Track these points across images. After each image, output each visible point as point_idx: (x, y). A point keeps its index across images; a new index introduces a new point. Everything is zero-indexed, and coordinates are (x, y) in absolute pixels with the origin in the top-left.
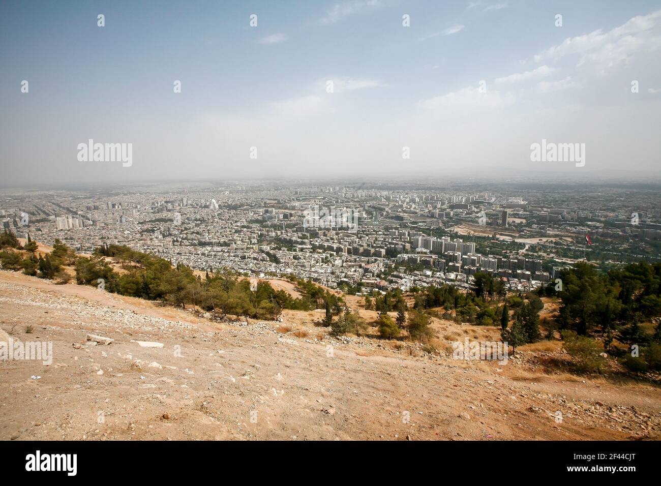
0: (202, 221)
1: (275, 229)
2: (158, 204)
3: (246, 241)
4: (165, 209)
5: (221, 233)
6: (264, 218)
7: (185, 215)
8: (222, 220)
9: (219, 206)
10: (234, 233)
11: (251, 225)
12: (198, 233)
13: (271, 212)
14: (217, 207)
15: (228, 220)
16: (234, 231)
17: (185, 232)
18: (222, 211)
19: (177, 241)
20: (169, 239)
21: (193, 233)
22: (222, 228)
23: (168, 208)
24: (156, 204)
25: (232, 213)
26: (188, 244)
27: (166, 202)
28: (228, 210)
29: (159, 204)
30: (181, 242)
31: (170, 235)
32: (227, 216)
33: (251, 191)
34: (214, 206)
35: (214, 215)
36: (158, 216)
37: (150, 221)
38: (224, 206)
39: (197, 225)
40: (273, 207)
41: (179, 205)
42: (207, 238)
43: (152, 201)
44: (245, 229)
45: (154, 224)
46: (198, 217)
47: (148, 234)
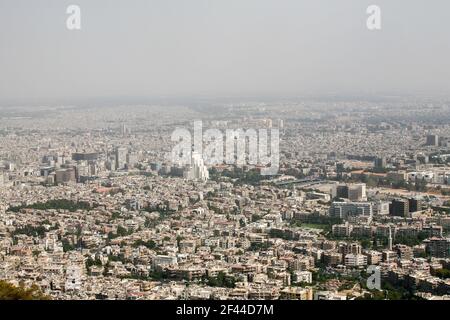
0: (165, 211)
1: (365, 245)
2: (56, 161)
3: (281, 274)
4: (73, 174)
5: (212, 248)
6: (334, 211)
7: (120, 194)
8: (218, 211)
9: (212, 171)
10: (249, 249)
11: (296, 230)
12: (151, 245)
13: (357, 194)
14: (205, 174)
15: (235, 212)
16: (247, 244)
17: (119, 239)
18: (218, 186)
19: (98, 263)
20: (77, 255)
21: (139, 243)
22: (216, 233)
23: (81, 174)
24: (53, 162)
25: (246, 193)
26: (124, 272)
27: (77, 157)
28: (235, 184)
29: (60, 159)
30: (107, 266)
31: (82, 245)
32: (230, 200)
33: (300, 131)
34: (198, 173)
35: (196, 197)
36: (56, 193)
37: (35, 206)
38: (225, 172)
39: (151, 223)
40: (362, 179)
41: (108, 167)
42: (173, 260)
43: (43, 153)
44: (279, 241)
45: (43, 212)
46: (155, 201)
47: (30, 239)
